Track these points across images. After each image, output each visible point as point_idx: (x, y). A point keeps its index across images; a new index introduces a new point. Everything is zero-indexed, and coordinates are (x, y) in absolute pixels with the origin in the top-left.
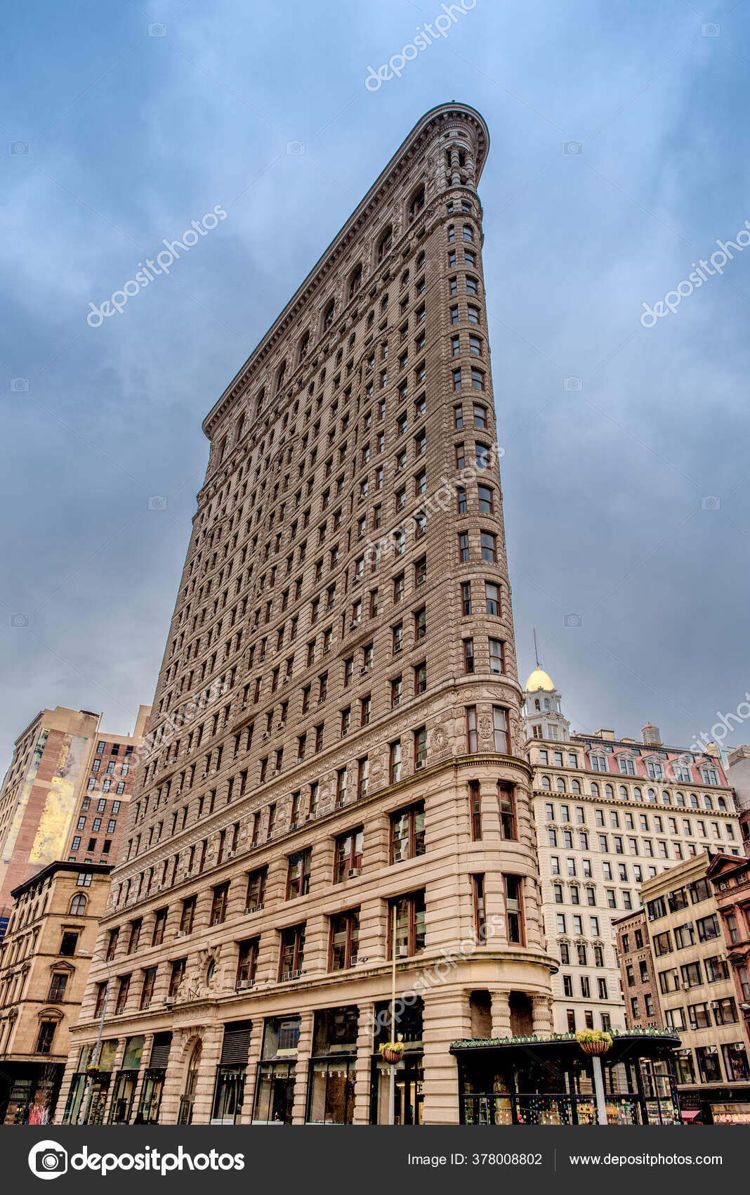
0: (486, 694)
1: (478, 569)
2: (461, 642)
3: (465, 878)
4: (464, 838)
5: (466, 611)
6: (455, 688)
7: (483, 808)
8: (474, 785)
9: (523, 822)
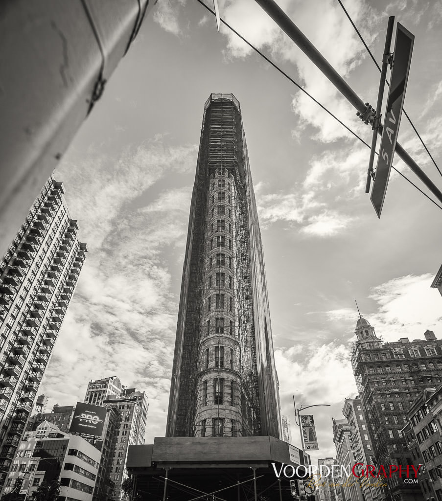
7: (208, 392)
8: (206, 382)
9: (226, 395)
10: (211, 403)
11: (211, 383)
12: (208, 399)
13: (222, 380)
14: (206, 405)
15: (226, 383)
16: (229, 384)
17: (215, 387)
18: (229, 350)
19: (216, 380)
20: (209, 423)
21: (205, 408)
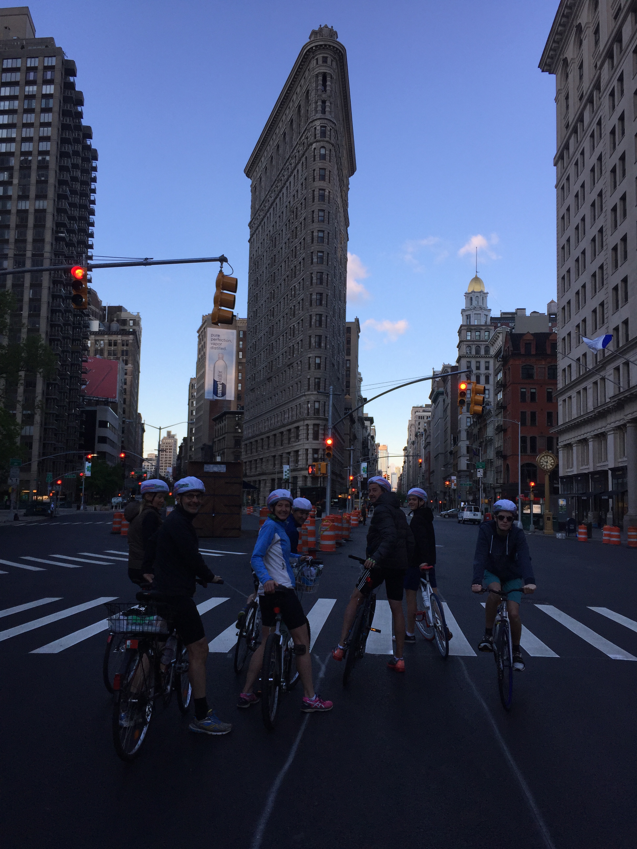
0: (312, 398)
1: (312, 352)
2: (307, 380)
3: (304, 450)
4: (305, 440)
5: (309, 368)
6: (305, 395)
7: (309, 432)
8: (307, 425)
9: (320, 435)
10: (311, 439)
11: (311, 427)
12: (309, 437)
13: (318, 425)
14: (308, 440)
15: (321, 427)
16: (323, 427)
17: (313, 429)
18: (323, 403)
19: (314, 425)
20: (310, 451)
21: (307, 442)
